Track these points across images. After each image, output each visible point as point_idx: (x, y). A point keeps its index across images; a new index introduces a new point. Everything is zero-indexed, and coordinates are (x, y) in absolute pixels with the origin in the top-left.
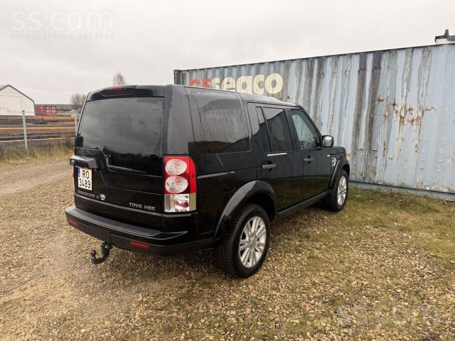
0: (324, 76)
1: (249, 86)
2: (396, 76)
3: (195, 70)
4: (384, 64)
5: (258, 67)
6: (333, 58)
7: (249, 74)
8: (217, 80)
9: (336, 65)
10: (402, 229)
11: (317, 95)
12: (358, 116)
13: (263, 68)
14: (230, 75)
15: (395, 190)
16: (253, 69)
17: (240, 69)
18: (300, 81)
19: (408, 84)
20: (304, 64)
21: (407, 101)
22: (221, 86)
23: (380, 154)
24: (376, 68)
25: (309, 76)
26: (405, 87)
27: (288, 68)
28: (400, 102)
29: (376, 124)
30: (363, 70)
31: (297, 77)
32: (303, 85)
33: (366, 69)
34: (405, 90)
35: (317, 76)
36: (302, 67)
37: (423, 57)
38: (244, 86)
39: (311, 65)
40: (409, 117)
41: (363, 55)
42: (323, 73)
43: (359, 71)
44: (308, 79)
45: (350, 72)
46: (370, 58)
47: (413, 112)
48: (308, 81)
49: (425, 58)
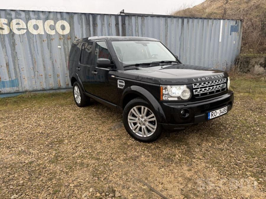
0: (97, 25)
2: (132, 29)
4: (127, 22)
6: (101, 16)
9: (103, 20)
18: (82, 27)
19: (138, 32)
20: (83, 16)
24: (123, 24)
25: (88, 25)
30: (117, 24)
31: (79, 24)
32: (85, 30)
33: (119, 24)
35: (93, 25)
36: (83, 19)
37: (142, 21)
39: (88, 18)
41: (116, 16)
43: (116, 25)
45: (111, 24)
46: (120, 18)
48: (88, 27)
49: (143, 21)
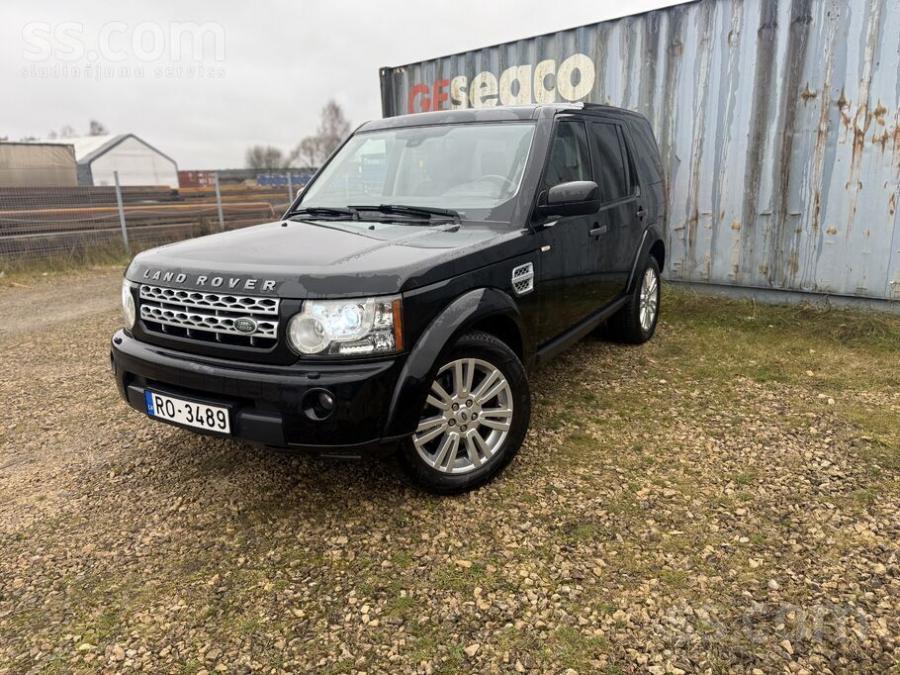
0: (681, 50)
1: (525, 89)
2: (846, 34)
3: (419, 64)
4: (818, 8)
6: (702, 6)
7: (523, 62)
8: (461, 81)
9: (709, 22)
10: (820, 385)
11: (667, 96)
12: (758, 137)
13: (552, 45)
14: (486, 68)
15: (842, 304)
16: (532, 49)
17: (506, 52)
18: (629, 67)
19: (876, 50)
20: (639, 26)
21: (872, 92)
22: (468, 95)
23: (807, 221)
24: (798, 20)
25: (649, 54)
26: (868, 58)
27: (604, 39)
28: (855, 95)
29: (797, 152)
30: (769, 27)
31: (623, 57)
32: (638, 75)
33: (775, 25)
34: (868, 67)
35: (668, 51)
36: (636, 34)
38: (516, 88)
39: (654, 28)
40: (876, 130)
42: (679, 44)
43: (760, 32)
44: (646, 61)
45: (738, 34)
47: (885, 118)
48: (648, 64)
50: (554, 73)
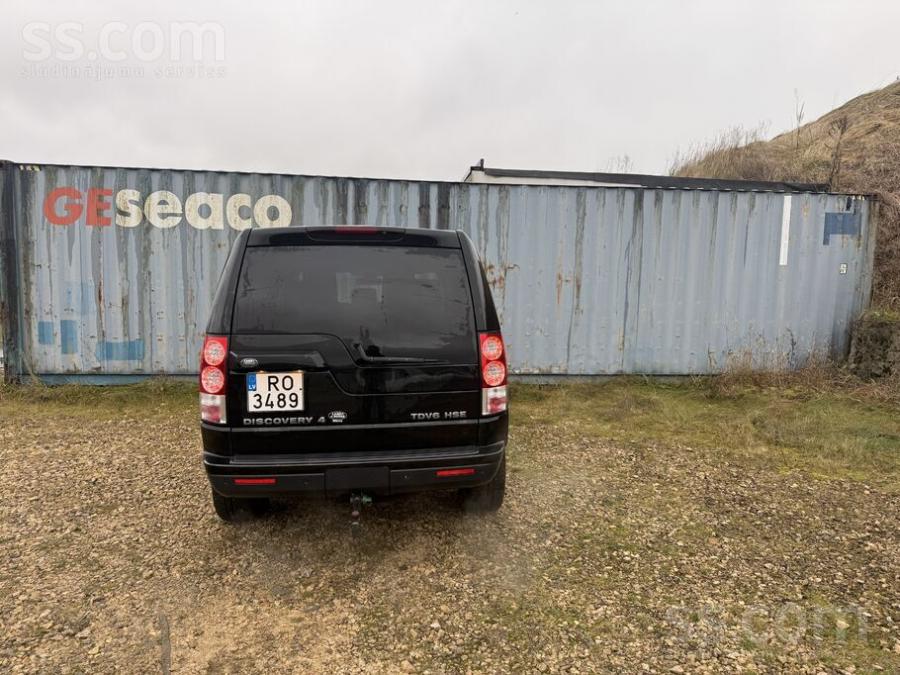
0: (366, 209)
2: (469, 221)
4: (453, 202)
5: (236, 181)
6: (379, 184)
7: (214, 190)
8: (131, 195)
9: (385, 195)
14: (167, 188)
18: (325, 214)
19: (486, 231)
20: (330, 186)
21: (487, 256)
22: (143, 208)
24: (443, 207)
25: (341, 208)
26: (483, 236)
27: (299, 187)
30: (425, 207)
31: (318, 206)
32: (331, 221)
33: (429, 206)
34: (483, 242)
35: (355, 208)
36: (327, 191)
37: (501, 198)
39: (343, 191)
40: (489, 277)
41: (424, 186)
42: (365, 205)
43: (420, 209)
44: (338, 213)
45: (407, 208)
46: (434, 192)
47: (493, 270)
48: (340, 215)
49: (503, 200)
50: (249, 205)
